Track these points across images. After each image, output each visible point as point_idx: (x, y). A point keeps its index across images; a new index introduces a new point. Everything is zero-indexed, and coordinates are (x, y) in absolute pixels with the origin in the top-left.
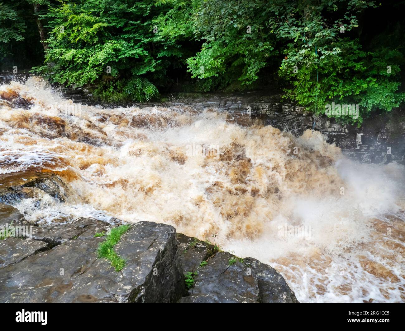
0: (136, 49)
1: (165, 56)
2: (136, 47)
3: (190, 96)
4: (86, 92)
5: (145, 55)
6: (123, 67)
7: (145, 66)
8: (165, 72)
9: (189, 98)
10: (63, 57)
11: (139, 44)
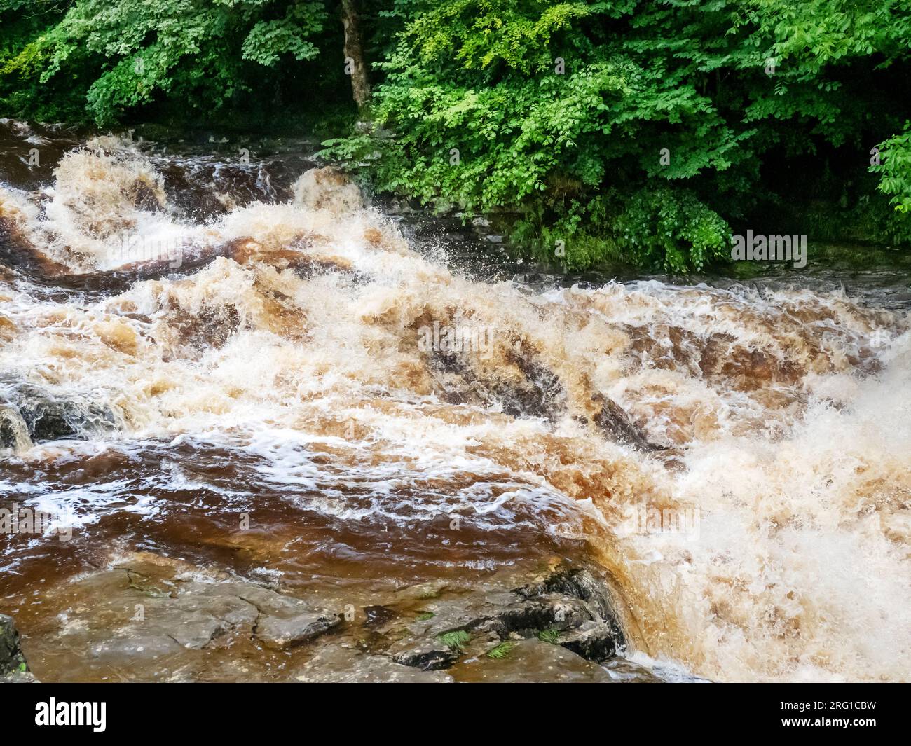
0: (670, 88)
1: (771, 116)
2: (670, 82)
3: (841, 257)
4: (481, 227)
5: (702, 113)
6: (619, 150)
7: (694, 149)
8: (756, 170)
9: (838, 265)
10: (435, 116)
11: (680, 73)
